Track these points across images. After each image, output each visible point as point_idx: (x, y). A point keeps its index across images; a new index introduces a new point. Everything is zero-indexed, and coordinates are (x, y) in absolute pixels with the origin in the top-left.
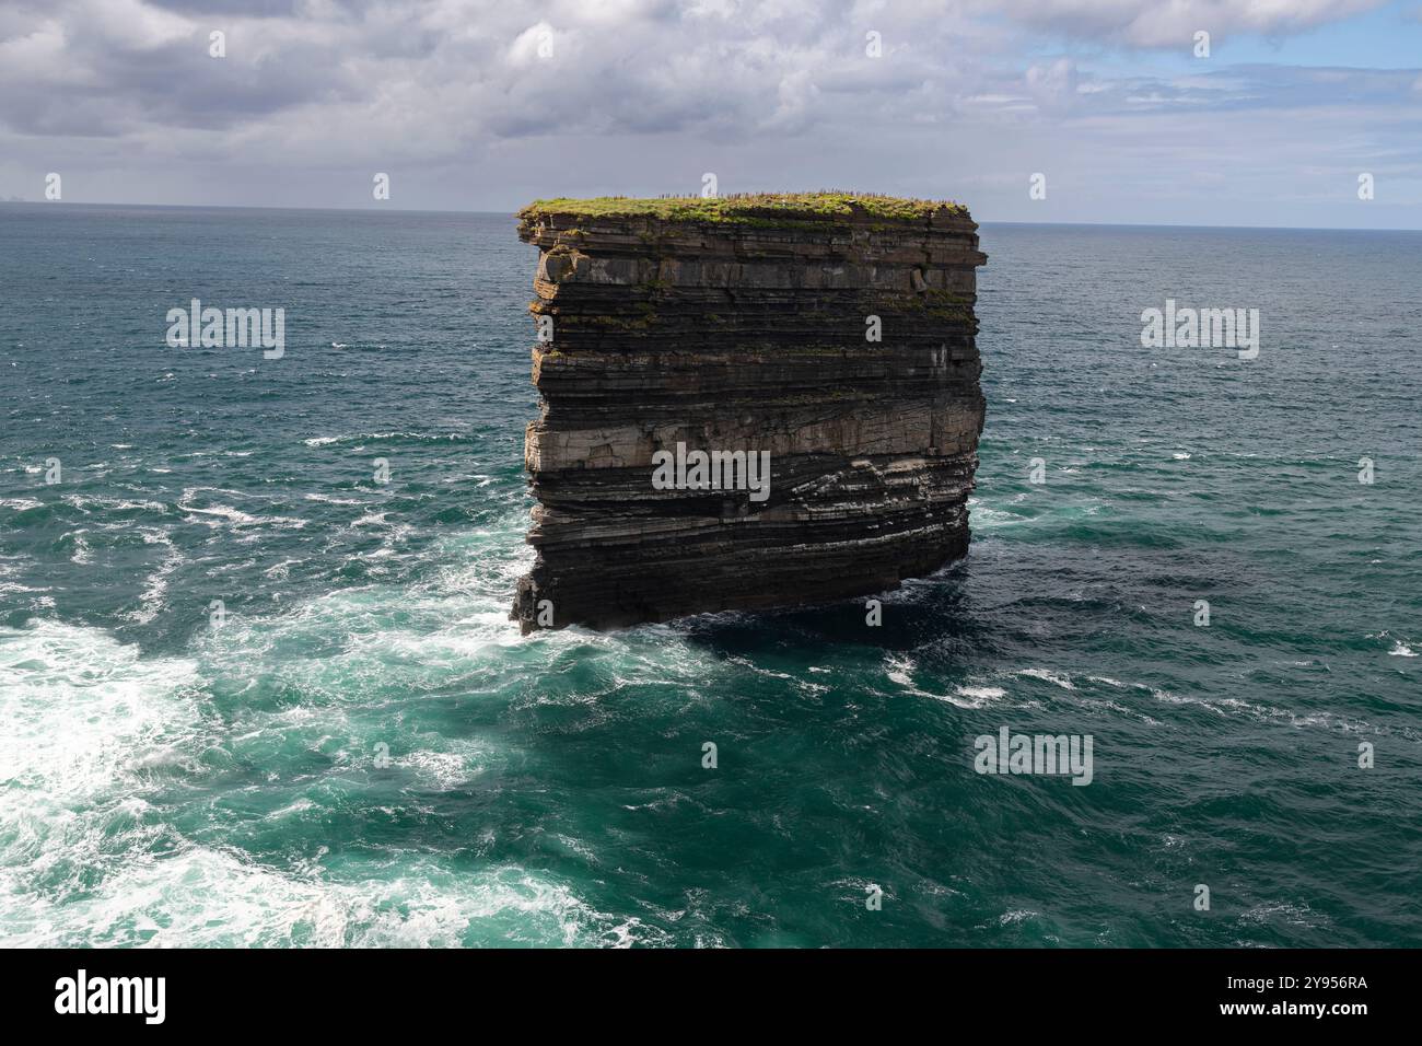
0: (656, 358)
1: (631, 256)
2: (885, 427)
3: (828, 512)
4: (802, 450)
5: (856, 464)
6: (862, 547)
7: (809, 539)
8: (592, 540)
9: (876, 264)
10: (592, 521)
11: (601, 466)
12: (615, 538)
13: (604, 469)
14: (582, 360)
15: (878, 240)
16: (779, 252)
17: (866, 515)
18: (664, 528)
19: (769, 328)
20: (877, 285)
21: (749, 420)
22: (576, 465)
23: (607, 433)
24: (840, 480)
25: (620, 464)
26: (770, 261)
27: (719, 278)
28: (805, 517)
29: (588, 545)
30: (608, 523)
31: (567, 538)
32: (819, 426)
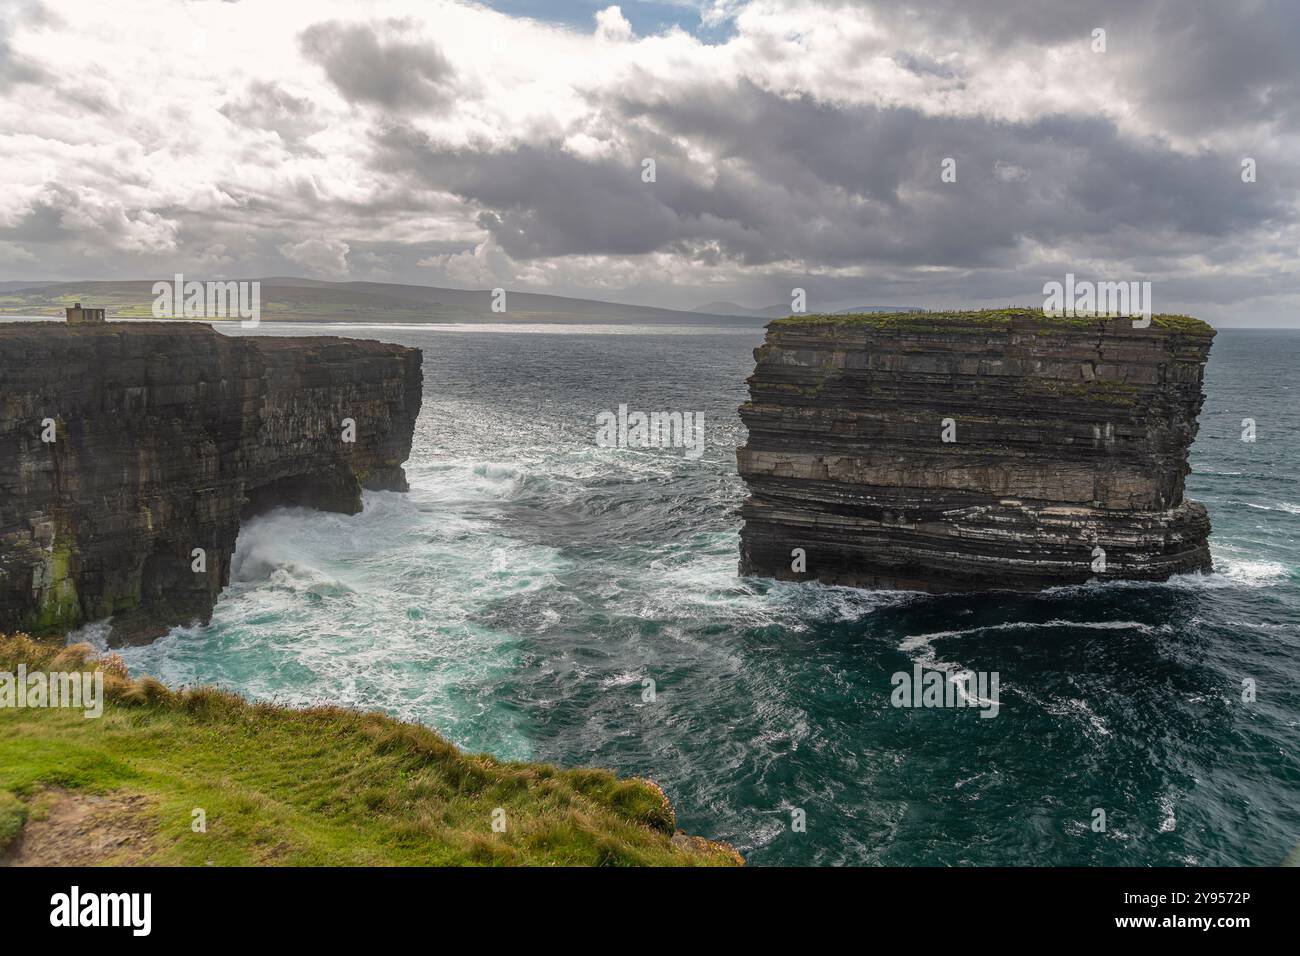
0: (820, 412)
1: (815, 349)
2: (1039, 479)
3: (978, 533)
4: (950, 486)
5: (1003, 502)
6: (1013, 565)
7: (963, 551)
8: (779, 520)
9: (1041, 359)
10: (778, 508)
11: (784, 475)
12: (794, 521)
13: (786, 477)
14: (765, 410)
15: (1044, 342)
16: (939, 348)
17: (1015, 542)
18: (834, 521)
19: (928, 399)
20: (1041, 374)
21: (901, 460)
22: (766, 472)
23: (789, 455)
24: (988, 511)
25: (799, 476)
26: (930, 355)
27: (884, 364)
28: (955, 533)
29: (775, 522)
30: (791, 511)
31: (759, 515)
32: (965, 471)
